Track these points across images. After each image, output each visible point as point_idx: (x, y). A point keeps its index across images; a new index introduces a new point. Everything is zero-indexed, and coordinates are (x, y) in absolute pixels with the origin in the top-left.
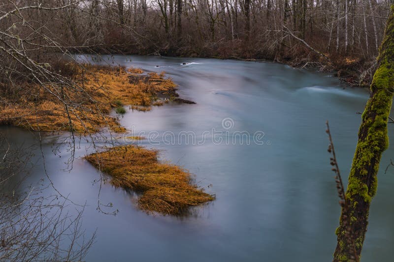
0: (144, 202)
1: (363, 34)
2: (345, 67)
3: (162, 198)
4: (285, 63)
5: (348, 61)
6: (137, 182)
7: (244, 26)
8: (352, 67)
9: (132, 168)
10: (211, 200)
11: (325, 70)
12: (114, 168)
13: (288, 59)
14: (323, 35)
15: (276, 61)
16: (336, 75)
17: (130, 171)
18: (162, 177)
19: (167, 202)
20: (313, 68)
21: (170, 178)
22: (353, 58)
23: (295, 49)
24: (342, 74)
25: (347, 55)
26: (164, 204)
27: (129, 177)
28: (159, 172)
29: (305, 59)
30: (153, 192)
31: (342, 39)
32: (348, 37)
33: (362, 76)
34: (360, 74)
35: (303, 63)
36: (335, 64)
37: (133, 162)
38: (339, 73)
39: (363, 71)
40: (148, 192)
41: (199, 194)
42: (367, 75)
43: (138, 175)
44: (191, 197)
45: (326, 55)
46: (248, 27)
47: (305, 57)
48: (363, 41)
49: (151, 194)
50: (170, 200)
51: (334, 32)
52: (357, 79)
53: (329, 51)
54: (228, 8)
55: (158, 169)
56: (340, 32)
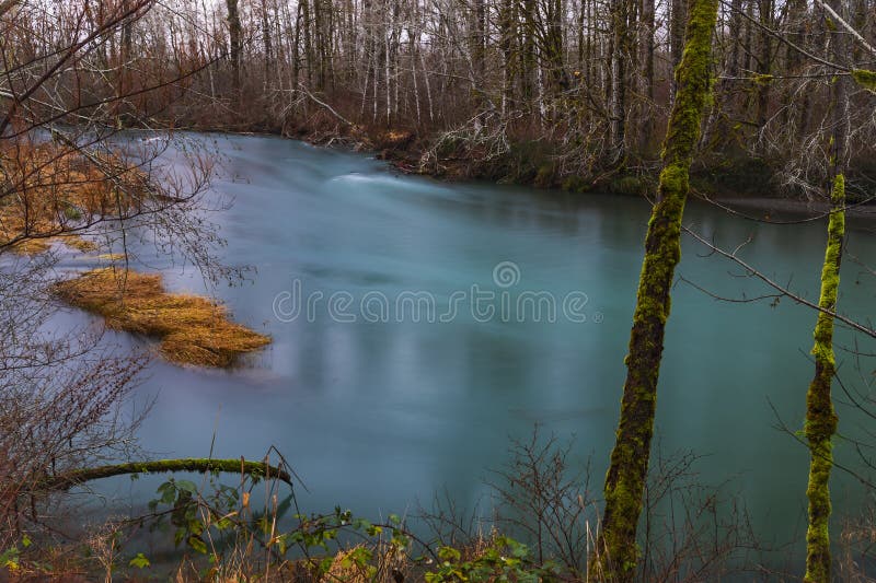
0: (170, 351)
1: (413, 99)
2: (390, 145)
3: (197, 343)
4: (300, 140)
5: (393, 136)
6: (149, 322)
7: (232, 82)
8: (404, 145)
9: (134, 301)
10: (268, 343)
11: (361, 149)
12: (105, 303)
13: (302, 133)
14: (353, 98)
15: (285, 135)
16: (379, 158)
17: (132, 306)
18: (187, 313)
19: (209, 349)
20: (344, 147)
21: (200, 314)
22: (399, 131)
23: (315, 119)
24: (388, 157)
25: (389, 128)
26: (203, 353)
27: (133, 315)
28: (178, 306)
29: (331, 133)
30: (181, 335)
31: (382, 104)
32: (391, 101)
33: (423, 158)
34: (419, 155)
35: (327, 139)
36: (374, 141)
37: (132, 294)
38: (383, 154)
39: (424, 151)
40: (171, 337)
41: (250, 335)
42: (431, 158)
43: (146, 312)
44: (241, 341)
45: (362, 127)
46: (237, 83)
47: (331, 129)
48: (413, 107)
49: (178, 339)
50: (211, 346)
51: (370, 93)
52: (415, 163)
53: (363, 121)
54: (203, 53)
55: (175, 302)
56: (378, 93)
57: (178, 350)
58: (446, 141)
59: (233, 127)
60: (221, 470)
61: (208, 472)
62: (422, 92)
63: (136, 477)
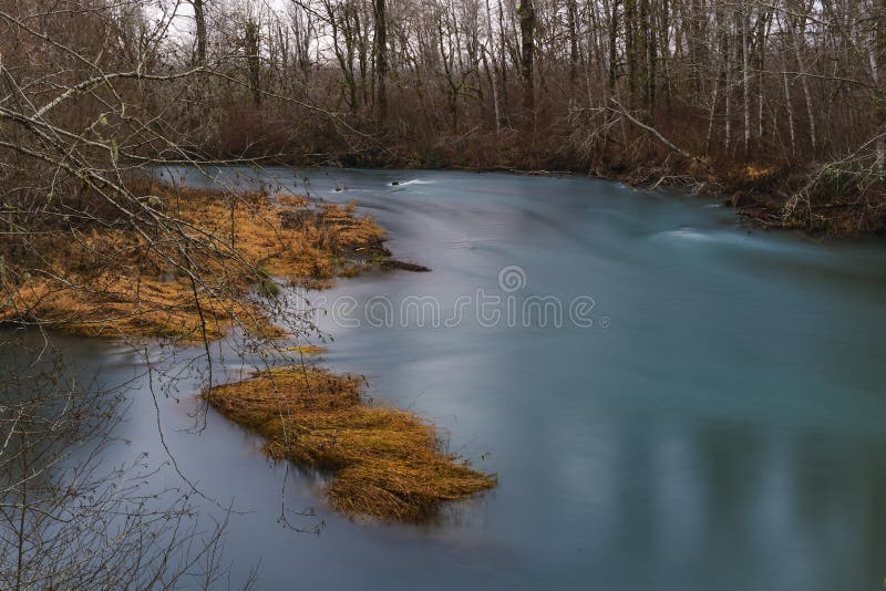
0: (341, 495)
1: (783, 115)
2: (747, 185)
3: (382, 484)
4: (615, 179)
5: (753, 172)
6: (322, 448)
7: (523, 100)
8: (765, 185)
9: (309, 417)
10: (488, 487)
11: (703, 193)
12: (269, 419)
13: (619, 171)
14: (696, 118)
15: (594, 174)
16: (728, 204)
17: (305, 424)
18: (377, 436)
19: (393, 492)
20: (676, 189)
22: (762, 165)
24: (742, 202)
25: (749, 159)
26: (386, 499)
28: (369, 426)
29: (659, 170)
30: (361, 471)
31: (737, 124)
32: (750, 120)
33: (788, 205)
34: (783, 200)
35: (654, 178)
36: (724, 180)
37: (309, 404)
38: (734, 198)
39: (790, 194)
40: (347, 473)
41: (462, 474)
42: (801, 203)
43: (322, 432)
44: (446, 482)
45: (704, 160)
46: (529, 102)
47: (658, 164)
48: (783, 129)
49: (356, 476)
50: (399, 488)
51: (720, 109)
52: (777, 211)
53: (709, 151)
54: (485, 62)
55: (365, 420)
56: (732, 110)
57: (352, 493)
58: (825, 178)
62: (800, 105)
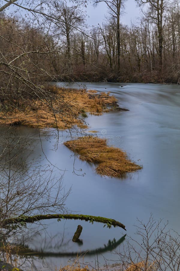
0: (99, 170)
3: (110, 167)
6: (95, 158)
7: (159, 63)
9: (92, 149)
10: (140, 169)
12: (81, 150)
15: (179, 84)
17: (90, 151)
18: (110, 155)
21: (114, 156)
27: (90, 155)
28: (108, 152)
30: (105, 164)
37: (92, 146)
40: (101, 164)
41: (133, 165)
44: (128, 167)
46: (161, 63)
49: (103, 165)
50: (115, 168)
54: (148, 52)
55: (107, 150)
57: (102, 169)
59: (157, 81)
60: (94, 220)
61: (89, 221)
63: (60, 220)
